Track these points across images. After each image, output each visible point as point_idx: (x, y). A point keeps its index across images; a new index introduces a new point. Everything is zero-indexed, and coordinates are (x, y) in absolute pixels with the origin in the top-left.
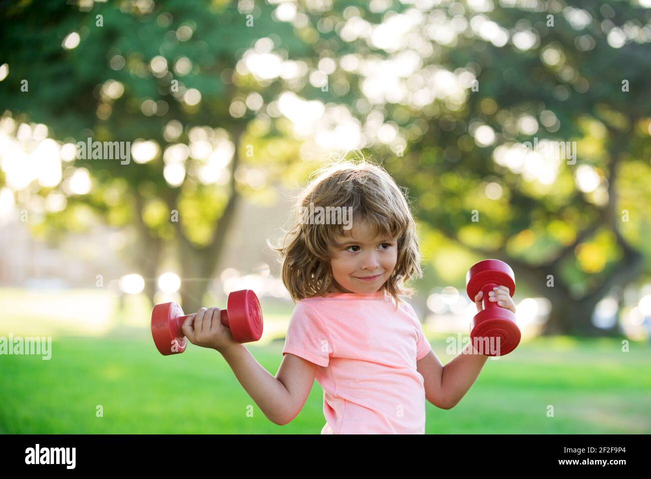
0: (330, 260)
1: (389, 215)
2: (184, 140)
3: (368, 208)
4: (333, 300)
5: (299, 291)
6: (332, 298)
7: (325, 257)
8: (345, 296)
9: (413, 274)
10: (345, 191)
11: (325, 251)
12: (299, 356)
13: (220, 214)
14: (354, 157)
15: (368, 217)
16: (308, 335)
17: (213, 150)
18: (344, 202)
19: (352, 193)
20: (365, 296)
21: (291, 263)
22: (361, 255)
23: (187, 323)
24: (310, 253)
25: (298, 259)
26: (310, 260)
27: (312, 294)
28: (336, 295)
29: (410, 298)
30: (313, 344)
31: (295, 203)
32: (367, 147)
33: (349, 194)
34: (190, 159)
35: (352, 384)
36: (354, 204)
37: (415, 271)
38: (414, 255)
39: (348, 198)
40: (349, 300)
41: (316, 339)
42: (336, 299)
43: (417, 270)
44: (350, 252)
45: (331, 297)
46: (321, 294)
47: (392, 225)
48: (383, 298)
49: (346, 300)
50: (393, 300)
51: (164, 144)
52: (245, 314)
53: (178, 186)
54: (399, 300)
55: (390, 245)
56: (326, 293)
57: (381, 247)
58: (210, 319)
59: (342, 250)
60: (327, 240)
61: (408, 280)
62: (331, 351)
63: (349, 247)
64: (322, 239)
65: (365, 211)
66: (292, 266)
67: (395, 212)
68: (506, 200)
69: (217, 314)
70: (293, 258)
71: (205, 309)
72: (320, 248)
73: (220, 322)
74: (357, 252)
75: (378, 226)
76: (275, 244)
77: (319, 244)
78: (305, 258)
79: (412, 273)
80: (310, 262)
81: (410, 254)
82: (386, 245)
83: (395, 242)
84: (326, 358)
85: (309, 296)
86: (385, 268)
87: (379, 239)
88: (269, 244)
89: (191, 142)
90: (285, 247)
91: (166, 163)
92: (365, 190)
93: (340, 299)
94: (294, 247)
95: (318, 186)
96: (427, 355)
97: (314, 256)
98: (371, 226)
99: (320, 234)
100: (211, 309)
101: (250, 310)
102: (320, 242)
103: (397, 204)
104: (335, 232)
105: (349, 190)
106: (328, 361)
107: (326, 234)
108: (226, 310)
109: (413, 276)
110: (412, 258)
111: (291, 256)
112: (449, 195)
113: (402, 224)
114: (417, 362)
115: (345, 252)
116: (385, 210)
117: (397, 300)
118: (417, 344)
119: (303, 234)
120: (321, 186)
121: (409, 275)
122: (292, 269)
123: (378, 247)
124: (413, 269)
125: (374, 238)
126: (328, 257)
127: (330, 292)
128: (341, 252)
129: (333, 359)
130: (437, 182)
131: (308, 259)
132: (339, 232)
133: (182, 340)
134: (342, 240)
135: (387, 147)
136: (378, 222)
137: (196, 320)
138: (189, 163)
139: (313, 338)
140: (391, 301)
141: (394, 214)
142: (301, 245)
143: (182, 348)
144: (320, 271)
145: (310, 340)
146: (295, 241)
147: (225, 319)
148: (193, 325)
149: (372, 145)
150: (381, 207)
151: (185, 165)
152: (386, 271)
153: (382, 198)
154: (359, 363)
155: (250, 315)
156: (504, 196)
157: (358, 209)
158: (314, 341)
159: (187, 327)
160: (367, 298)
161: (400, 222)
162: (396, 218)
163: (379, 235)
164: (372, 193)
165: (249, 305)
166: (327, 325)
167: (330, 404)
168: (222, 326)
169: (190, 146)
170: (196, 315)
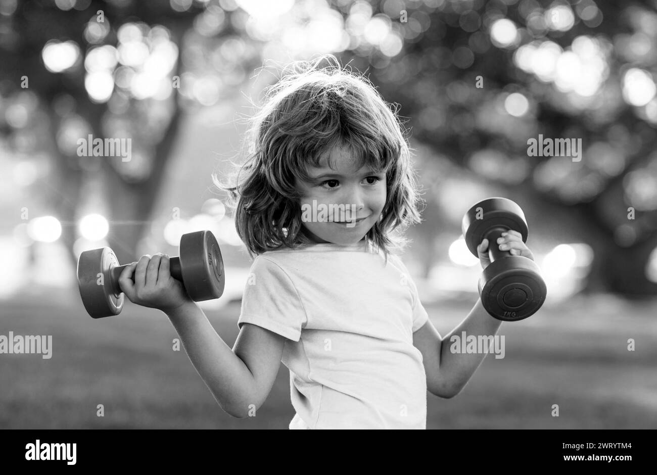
0: (299, 200)
1: (378, 138)
2: (112, 41)
3: (352, 129)
4: (304, 252)
5: (258, 241)
6: (301, 251)
7: (294, 195)
8: (319, 247)
9: (406, 218)
10: (319, 108)
11: (293, 187)
12: (261, 326)
13: (159, 138)
14: (326, 65)
15: (352, 142)
16: (273, 299)
17: (150, 53)
18: (318, 122)
19: (328, 110)
20: (345, 247)
21: (249, 205)
22: (341, 191)
23: (126, 275)
24: (273, 191)
25: (257, 199)
26: (273, 200)
27: (275, 246)
28: (308, 246)
29: (402, 249)
30: (279, 310)
31: (250, 128)
32: (350, 49)
33: (325, 111)
34: (119, 65)
35: (331, 365)
36: (332, 123)
37: (409, 213)
38: (407, 193)
39: (324, 116)
40: (325, 252)
41: (284, 304)
42: (308, 252)
43: (412, 211)
44: (326, 188)
45: (300, 248)
46: (286, 244)
47: (381, 150)
48: (368, 250)
49: (320, 252)
50: (381, 252)
51: (85, 47)
52: (204, 263)
53: (103, 102)
54: (388, 252)
55: (378, 178)
56: (294, 244)
57: (365, 181)
58: (157, 270)
59: (316, 186)
60: (296, 173)
61: (399, 226)
62: (304, 321)
63: (325, 182)
64: (289, 171)
65: (348, 133)
66: (251, 208)
67: (385, 135)
68: (533, 117)
69: (165, 263)
70: (251, 197)
71: (149, 256)
72: (285, 183)
73: (169, 274)
74: (335, 188)
75: (364, 152)
76: (223, 180)
77: (285, 178)
78: (267, 197)
79: (404, 215)
80: (273, 203)
81: (403, 192)
82: (371, 179)
83: (383, 175)
84: (298, 329)
85: (271, 248)
86: (372, 210)
87: (364, 171)
88: (216, 182)
89: (120, 44)
90: (239, 185)
91: (88, 71)
92: (346, 106)
93: (312, 252)
94: (251, 184)
95: (281, 103)
96: (423, 326)
97: (278, 195)
98: (355, 152)
99: (287, 166)
100: (156, 256)
101: (210, 258)
102: (286, 176)
103: (387, 125)
104: (307, 162)
105: (325, 106)
106: (299, 333)
107: (294, 164)
108: (178, 257)
109: (407, 220)
110: (405, 197)
111: (248, 196)
112: (458, 110)
113: (394, 151)
114: (414, 334)
115: (320, 188)
116: (373, 132)
117: (386, 252)
118: (413, 309)
119: (263, 166)
120: (286, 103)
121: (401, 219)
122: (249, 212)
123: (362, 181)
124: (406, 211)
125: (359, 168)
126: (297, 195)
127: (299, 243)
128: (315, 188)
129: (306, 331)
130: (442, 93)
131: (269, 198)
132: (313, 163)
133: (117, 298)
134: (316, 173)
135: (377, 48)
136: (365, 149)
137: (137, 270)
138: (118, 69)
139: (278, 302)
140: (378, 254)
141: (384, 138)
142: (260, 181)
143: (118, 308)
144: (285, 214)
145: (276, 304)
146: (252, 177)
147: (176, 269)
148: (133, 278)
149: (358, 45)
150: (367, 128)
151: (113, 74)
152: (373, 214)
153: (368, 116)
154: (341, 335)
155: (210, 264)
156: (530, 111)
157: (338, 130)
158: (282, 307)
159: (125, 279)
160: (348, 249)
161: (392, 148)
162: (387, 143)
163: (365, 164)
164: (355, 109)
165: (208, 251)
166: (298, 285)
167: (301, 390)
168: (172, 279)
169: (119, 47)
170: (137, 265)
